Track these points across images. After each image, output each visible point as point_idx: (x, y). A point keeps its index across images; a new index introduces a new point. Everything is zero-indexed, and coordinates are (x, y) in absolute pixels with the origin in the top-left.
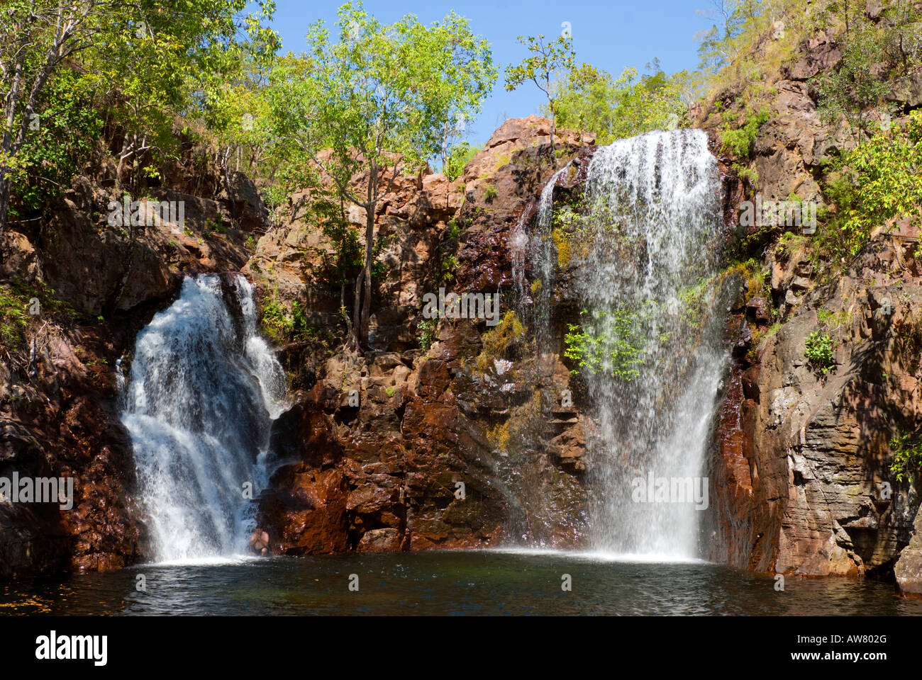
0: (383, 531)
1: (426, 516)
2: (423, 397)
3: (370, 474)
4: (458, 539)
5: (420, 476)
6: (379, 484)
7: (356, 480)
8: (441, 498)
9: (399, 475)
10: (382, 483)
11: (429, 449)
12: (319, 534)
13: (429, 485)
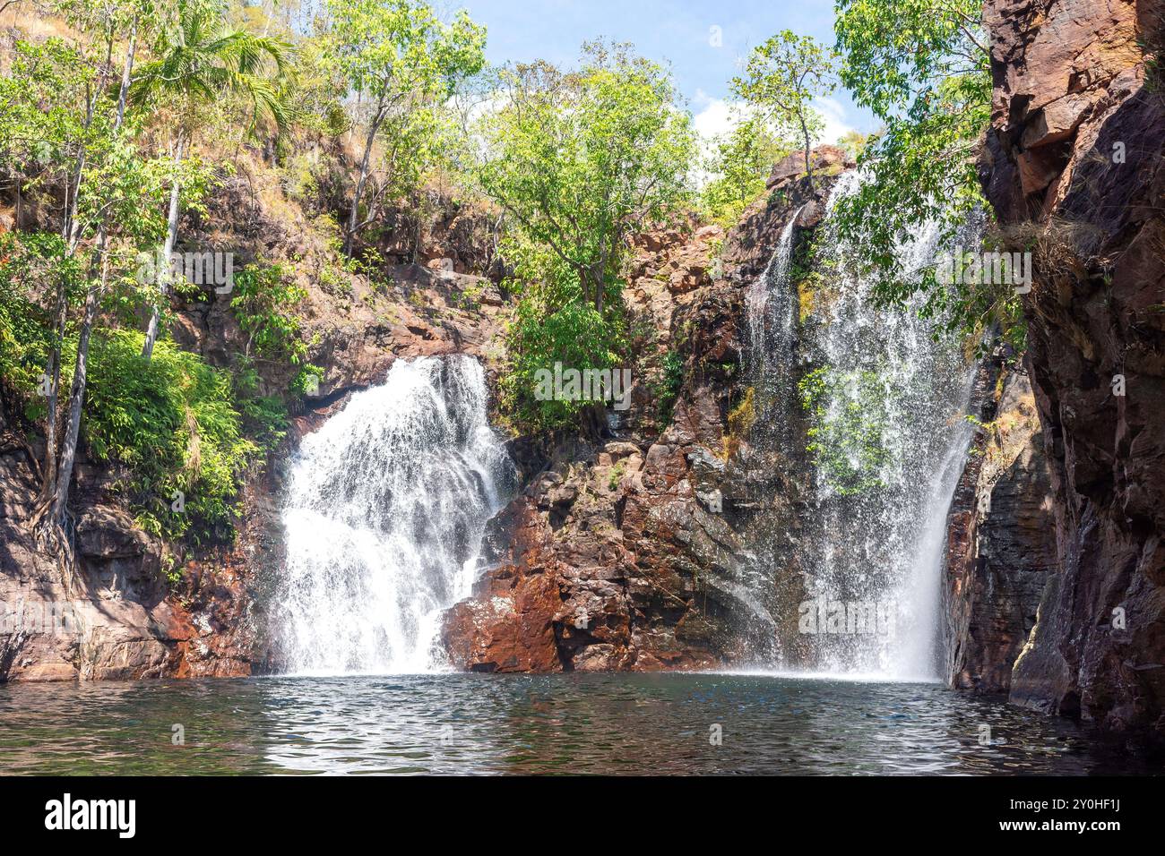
0: (597, 648)
1: (654, 630)
2: (649, 488)
3: (585, 580)
4: (694, 660)
5: (644, 583)
6: (596, 591)
7: (570, 587)
8: (674, 610)
9: (621, 581)
10: (600, 591)
11: (654, 551)
12: (513, 648)
13: (656, 593)
